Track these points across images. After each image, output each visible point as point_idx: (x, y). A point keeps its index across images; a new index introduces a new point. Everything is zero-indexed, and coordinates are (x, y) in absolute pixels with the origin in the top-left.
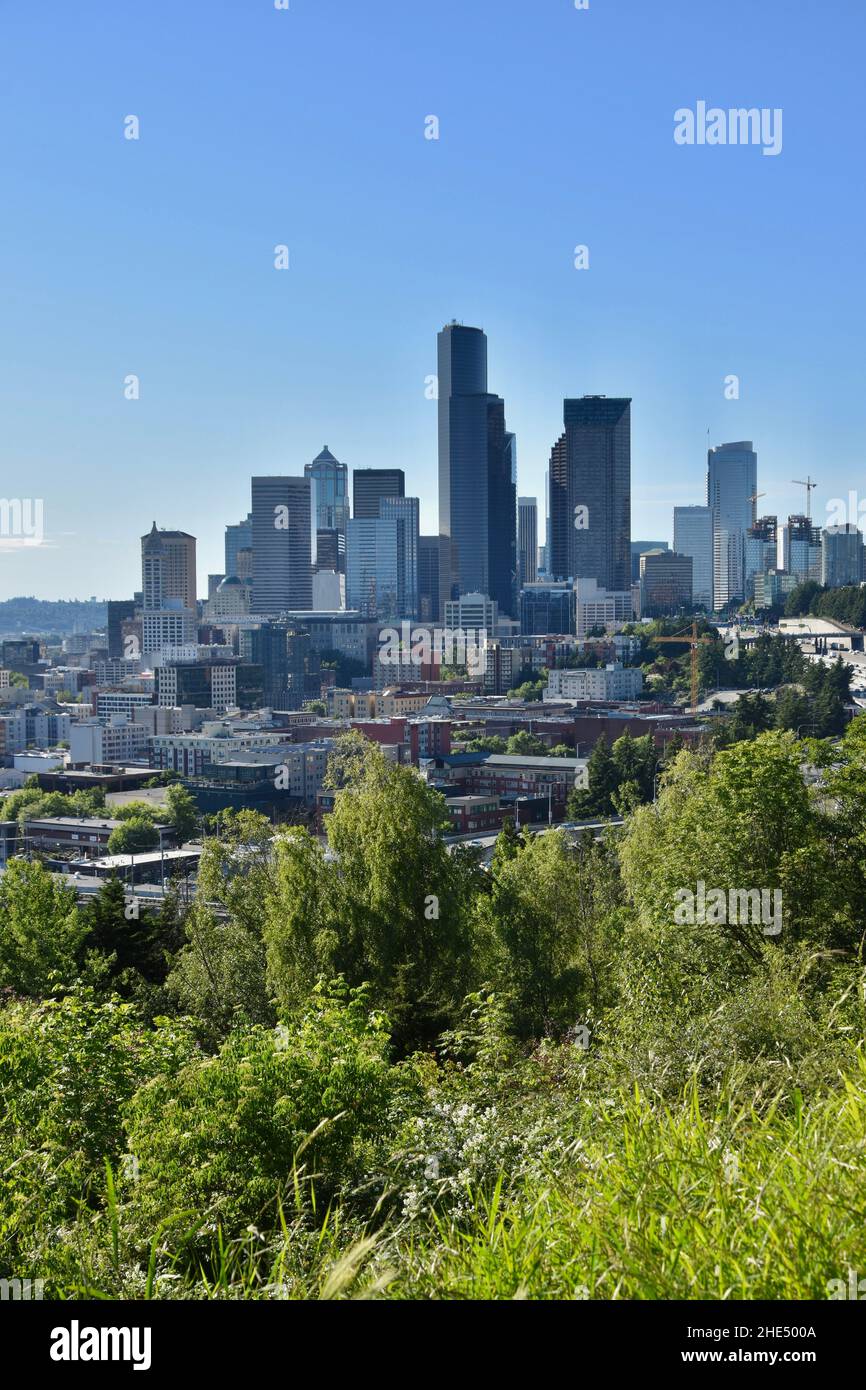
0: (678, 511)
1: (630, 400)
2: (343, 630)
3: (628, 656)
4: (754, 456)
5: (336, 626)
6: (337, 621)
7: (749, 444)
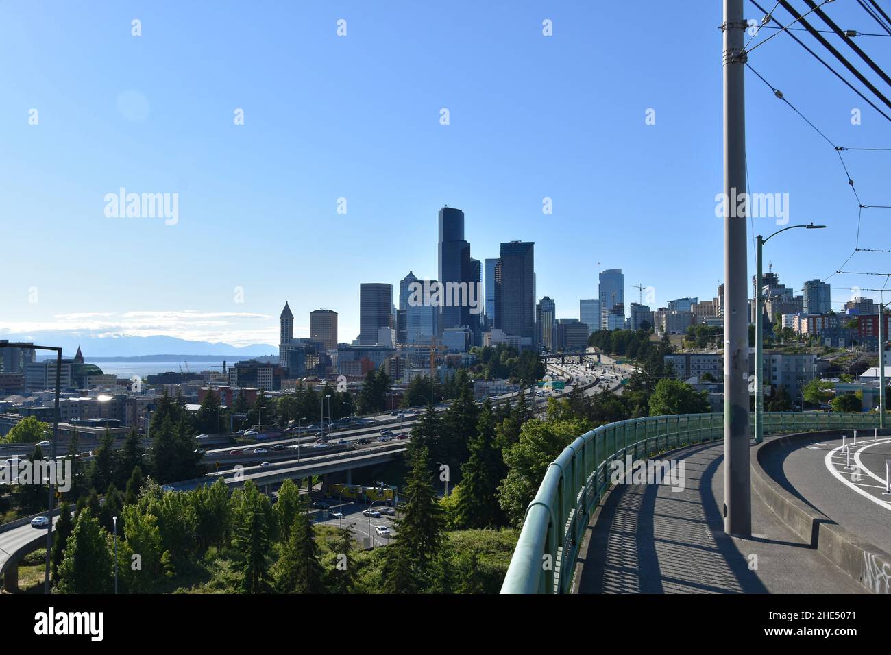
0: (582, 302)
1: (534, 243)
2: (373, 354)
3: (468, 363)
4: (622, 276)
5: (371, 352)
6: (371, 350)
7: (620, 270)
